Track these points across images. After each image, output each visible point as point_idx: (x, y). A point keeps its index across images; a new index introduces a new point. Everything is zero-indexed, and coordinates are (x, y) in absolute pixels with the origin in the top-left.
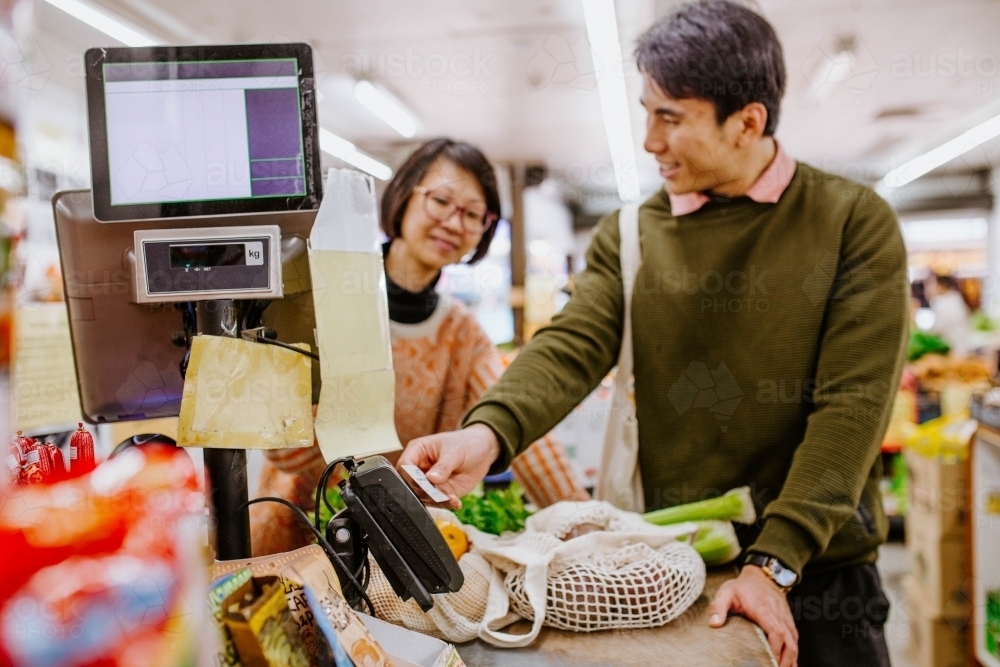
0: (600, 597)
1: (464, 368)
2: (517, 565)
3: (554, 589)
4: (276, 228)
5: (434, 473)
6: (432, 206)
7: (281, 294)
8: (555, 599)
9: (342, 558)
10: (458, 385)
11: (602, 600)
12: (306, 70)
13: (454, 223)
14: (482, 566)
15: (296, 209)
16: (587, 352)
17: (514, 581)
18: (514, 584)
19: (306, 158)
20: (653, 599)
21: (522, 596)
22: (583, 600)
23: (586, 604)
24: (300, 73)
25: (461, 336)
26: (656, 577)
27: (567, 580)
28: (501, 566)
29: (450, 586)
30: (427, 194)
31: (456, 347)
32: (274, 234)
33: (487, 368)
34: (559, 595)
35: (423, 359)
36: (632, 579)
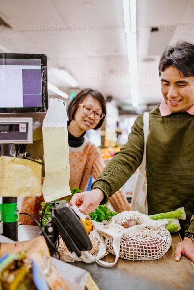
0: (138, 249)
1: (91, 162)
2: (109, 236)
3: (122, 246)
4: (31, 119)
5: (81, 208)
6: (85, 110)
7: (32, 142)
8: (122, 249)
9: (50, 238)
10: (90, 167)
11: (139, 250)
12: (44, 63)
13: (92, 116)
14: (97, 235)
15: (39, 112)
16: (133, 161)
17: (108, 241)
18: (108, 243)
19: (43, 94)
20: (156, 251)
21: (111, 247)
22: (132, 250)
23: (133, 252)
24: (42, 64)
25: (91, 151)
26: (157, 243)
27: (127, 243)
28: (104, 235)
29: (88, 248)
30: (84, 106)
31: (89, 155)
32: (30, 121)
33: (99, 162)
34: (124, 248)
35: (79, 158)
36: (149, 243)
